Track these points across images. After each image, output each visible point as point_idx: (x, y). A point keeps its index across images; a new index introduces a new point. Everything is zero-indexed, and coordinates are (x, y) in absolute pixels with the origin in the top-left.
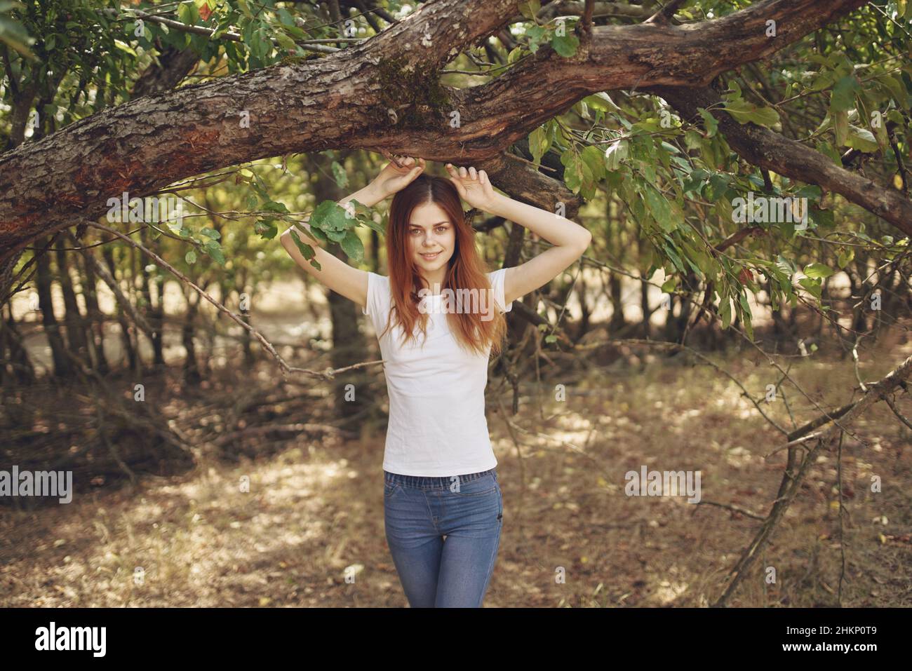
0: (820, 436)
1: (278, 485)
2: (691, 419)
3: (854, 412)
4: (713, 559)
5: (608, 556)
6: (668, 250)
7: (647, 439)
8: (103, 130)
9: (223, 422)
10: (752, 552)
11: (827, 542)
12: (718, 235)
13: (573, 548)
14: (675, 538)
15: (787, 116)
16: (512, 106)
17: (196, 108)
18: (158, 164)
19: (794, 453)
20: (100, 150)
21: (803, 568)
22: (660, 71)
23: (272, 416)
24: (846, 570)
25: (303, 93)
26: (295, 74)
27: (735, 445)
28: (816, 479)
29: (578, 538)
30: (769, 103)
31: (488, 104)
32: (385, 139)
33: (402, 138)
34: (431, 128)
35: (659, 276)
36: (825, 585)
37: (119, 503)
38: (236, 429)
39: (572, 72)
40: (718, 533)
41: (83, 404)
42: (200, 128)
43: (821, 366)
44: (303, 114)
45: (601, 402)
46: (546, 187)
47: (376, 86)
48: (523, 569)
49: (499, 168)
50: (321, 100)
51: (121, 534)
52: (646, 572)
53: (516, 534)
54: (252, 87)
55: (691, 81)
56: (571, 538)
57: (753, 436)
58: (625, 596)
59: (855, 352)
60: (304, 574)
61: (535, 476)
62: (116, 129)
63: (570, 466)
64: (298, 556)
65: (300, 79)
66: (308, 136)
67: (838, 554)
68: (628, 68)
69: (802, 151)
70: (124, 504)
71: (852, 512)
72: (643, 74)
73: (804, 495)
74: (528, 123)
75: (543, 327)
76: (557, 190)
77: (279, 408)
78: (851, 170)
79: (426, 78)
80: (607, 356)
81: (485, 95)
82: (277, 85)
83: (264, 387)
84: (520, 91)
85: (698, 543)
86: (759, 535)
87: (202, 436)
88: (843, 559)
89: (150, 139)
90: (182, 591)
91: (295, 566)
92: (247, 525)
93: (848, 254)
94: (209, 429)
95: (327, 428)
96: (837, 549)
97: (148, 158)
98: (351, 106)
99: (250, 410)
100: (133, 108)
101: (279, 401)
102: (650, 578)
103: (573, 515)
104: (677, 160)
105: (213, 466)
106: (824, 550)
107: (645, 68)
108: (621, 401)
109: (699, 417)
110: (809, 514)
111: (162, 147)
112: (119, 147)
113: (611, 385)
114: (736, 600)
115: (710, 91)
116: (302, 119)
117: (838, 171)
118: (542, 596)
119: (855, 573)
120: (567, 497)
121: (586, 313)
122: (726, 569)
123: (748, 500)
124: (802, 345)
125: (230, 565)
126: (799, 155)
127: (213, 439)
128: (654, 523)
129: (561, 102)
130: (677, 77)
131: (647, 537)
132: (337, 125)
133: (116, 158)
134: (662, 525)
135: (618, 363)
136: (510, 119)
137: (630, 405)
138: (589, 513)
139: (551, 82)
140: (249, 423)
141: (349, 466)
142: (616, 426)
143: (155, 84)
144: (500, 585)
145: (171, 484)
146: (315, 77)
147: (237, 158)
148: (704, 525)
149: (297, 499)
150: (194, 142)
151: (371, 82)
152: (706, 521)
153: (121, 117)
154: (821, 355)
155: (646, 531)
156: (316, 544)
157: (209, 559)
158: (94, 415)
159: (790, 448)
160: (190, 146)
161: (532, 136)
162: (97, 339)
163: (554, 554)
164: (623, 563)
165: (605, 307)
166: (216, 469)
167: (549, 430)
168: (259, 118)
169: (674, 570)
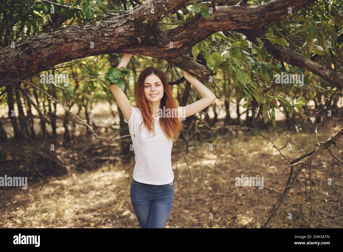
0: (303, 162)
1: (99, 180)
2: (255, 155)
3: (316, 153)
4: (263, 208)
5: (223, 207)
6: (245, 91)
7: (238, 163)
8: (27, 45)
9: (78, 156)
10: (277, 206)
11: (305, 202)
12: (265, 86)
13: (210, 204)
14: (248, 200)
15: (291, 41)
16: (185, 36)
17: (63, 37)
18: (48, 58)
19: (293, 169)
20: (26, 53)
21: (296, 211)
22: (242, 24)
23: (97, 154)
24: (312, 213)
25: (104, 31)
26: (101, 24)
27: (271, 165)
28: (301, 178)
29: (212, 201)
30: (283, 36)
31: (176, 36)
32: (137, 49)
33: (143, 49)
34: (154, 45)
35: (243, 102)
36: (304, 218)
37: (38, 187)
38: (83, 159)
39: (208, 24)
40: (264, 198)
41: (25, 149)
42: (65, 44)
43: (304, 135)
44: (104, 39)
45: (221, 149)
46: (198, 68)
47: (133, 29)
48: (190, 212)
49: (181, 61)
50: (111, 34)
51: (39, 199)
52: (237, 213)
53: (188, 199)
54: (85, 29)
55: (254, 27)
56: (209, 200)
57: (278, 162)
58: (229, 222)
59: (316, 131)
60: (108, 214)
61: (196, 177)
62: (32, 45)
63: (209, 173)
64: (106, 207)
65: (103, 26)
66: (107, 48)
67: (309, 206)
68: (229, 22)
69: (296, 54)
70: (40, 187)
71: (315, 190)
72: (235, 24)
73: (297, 184)
74: (191, 43)
75: (198, 121)
76: (203, 69)
77: (99, 151)
78: (315, 62)
79: (152, 26)
80: (223, 131)
81: (175, 32)
82: (94, 28)
83: (94, 143)
84: (188, 31)
85: (257, 202)
86: (280, 199)
87: (70, 162)
88: (311, 209)
89: (45, 49)
90: (61, 221)
91: (105, 211)
92: (87, 195)
93: (314, 93)
94: (73, 158)
95: (118, 158)
96: (309, 205)
97: (44, 56)
98: (123, 36)
99: (88, 152)
100: (39, 37)
101: (99, 148)
102: (238, 215)
103: (210, 192)
104: (249, 58)
105: (74, 173)
106: (304, 205)
107: (236, 22)
108: (229, 148)
109: (258, 154)
110: (299, 191)
111: (50, 52)
112: (33, 52)
113: (225, 142)
114: (271, 224)
115: (261, 31)
116: (104, 41)
117: (310, 62)
118: (198, 222)
119: (316, 213)
120: (208, 185)
121: (216, 115)
122: (267, 212)
123: (276, 186)
124: (297, 127)
125: (80, 211)
126: (295, 56)
127: (75, 163)
128: (240, 195)
129: (204, 35)
130: (248, 26)
131: (238, 200)
132: (118, 43)
133: (32, 56)
134: (243, 195)
135: (228, 134)
136: (184, 42)
137: (232, 150)
138: (216, 191)
139: (200, 27)
140: (88, 157)
141: (126, 173)
142: (227, 158)
143: (50, 28)
144: (182, 218)
145: (58, 180)
146: (109, 25)
147: (79, 56)
148: (259, 195)
149: (106, 186)
150: (63, 50)
151: (131, 27)
152: (260, 194)
153: (34, 40)
154: (303, 131)
155: (237, 198)
156: (113, 202)
157: (72, 208)
158: (29, 153)
159: (291, 167)
160: (61, 51)
161: (193, 48)
162: (31, 124)
163: (203, 206)
164: (229, 210)
165: (223, 113)
166: (75, 174)
167: (201, 159)
168: (88, 41)
169: (248, 212)
